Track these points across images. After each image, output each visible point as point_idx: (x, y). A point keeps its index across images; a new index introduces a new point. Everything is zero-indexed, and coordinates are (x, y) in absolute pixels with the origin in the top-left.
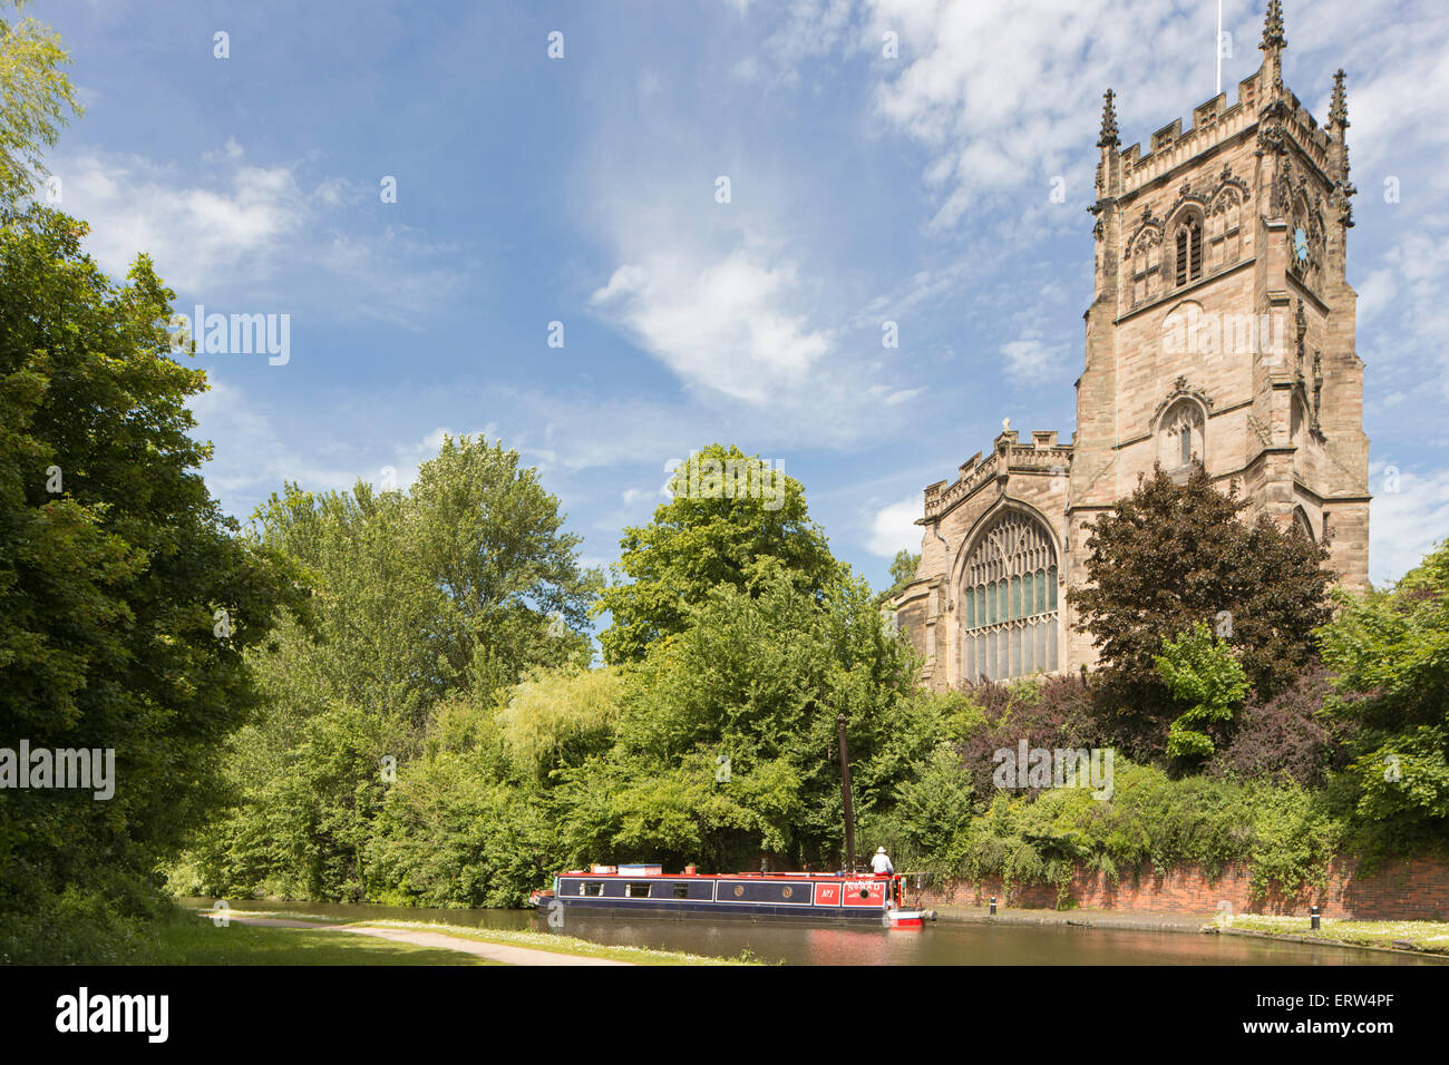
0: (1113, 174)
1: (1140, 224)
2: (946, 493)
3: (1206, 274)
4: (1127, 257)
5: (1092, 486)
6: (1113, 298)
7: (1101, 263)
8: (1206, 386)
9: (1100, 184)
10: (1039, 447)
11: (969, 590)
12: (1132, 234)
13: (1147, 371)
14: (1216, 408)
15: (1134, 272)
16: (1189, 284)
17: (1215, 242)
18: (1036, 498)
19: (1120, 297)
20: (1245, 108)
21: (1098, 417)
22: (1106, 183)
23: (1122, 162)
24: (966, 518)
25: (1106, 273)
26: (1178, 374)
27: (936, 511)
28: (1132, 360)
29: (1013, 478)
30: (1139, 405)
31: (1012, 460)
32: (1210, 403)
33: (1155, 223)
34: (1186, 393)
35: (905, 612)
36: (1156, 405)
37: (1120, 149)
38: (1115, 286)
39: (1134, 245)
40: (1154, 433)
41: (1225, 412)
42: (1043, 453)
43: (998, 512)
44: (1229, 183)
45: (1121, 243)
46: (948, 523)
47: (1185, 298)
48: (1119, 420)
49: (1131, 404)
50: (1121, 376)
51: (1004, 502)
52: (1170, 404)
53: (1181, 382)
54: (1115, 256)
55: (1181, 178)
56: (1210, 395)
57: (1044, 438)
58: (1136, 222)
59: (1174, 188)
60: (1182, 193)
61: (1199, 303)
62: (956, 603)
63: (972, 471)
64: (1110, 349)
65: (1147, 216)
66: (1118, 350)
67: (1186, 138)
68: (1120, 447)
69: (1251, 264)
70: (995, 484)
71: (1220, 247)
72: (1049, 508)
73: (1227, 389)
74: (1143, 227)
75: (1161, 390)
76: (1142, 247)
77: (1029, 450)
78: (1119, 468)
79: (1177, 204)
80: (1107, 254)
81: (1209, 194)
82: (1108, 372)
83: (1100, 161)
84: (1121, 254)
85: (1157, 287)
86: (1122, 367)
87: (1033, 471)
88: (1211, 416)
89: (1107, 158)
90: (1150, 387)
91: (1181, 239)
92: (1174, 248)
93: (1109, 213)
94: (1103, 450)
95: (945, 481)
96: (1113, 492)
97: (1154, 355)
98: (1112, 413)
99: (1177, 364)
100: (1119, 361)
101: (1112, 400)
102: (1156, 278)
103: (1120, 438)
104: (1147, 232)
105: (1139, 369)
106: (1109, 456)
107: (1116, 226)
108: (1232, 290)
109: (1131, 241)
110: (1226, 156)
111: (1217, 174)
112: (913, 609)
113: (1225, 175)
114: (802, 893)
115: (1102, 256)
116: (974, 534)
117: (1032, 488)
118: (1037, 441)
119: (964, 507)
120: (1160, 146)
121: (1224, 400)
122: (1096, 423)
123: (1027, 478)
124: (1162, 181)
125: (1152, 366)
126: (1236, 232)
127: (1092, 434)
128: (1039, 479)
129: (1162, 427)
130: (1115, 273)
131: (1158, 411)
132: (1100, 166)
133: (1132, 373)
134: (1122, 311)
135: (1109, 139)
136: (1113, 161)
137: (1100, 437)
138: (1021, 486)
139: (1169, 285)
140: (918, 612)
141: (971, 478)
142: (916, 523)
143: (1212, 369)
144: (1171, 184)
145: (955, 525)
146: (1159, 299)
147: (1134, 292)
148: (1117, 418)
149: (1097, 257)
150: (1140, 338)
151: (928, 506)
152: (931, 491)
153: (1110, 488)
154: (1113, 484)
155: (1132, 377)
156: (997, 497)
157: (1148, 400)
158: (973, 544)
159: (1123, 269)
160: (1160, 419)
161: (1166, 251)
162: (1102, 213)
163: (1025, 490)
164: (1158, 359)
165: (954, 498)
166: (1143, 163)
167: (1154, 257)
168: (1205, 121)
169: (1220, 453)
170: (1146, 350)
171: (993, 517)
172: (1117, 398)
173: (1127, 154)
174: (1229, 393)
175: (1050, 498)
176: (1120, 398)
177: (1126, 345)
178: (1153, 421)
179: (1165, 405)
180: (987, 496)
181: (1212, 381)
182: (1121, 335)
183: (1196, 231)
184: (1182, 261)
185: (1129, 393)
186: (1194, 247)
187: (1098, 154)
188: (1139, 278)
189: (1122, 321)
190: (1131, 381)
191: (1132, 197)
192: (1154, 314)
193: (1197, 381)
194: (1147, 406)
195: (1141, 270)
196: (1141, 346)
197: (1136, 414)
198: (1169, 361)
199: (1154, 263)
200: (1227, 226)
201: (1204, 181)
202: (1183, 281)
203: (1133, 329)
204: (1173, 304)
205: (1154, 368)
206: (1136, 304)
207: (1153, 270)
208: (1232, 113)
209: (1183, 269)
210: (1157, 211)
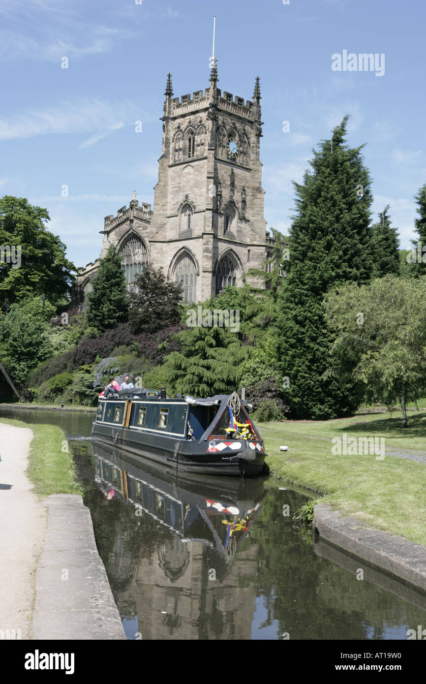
0: (170, 107)
1: (177, 130)
2: (112, 222)
3: (195, 158)
4: (173, 141)
5: (157, 233)
6: (168, 156)
7: (164, 142)
8: (194, 201)
9: (165, 109)
10: (145, 210)
12: (175, 133)
13: (177, 189)
14: (197, 210)
15: (175, 148)
16: (191, 159)
17: (198, 145)
18: (142, 232)
19: (171, 156)
20: (206, 99)
21: (161, 204)
22: (167, 110)
23: (172, 104)
24: (118, 234)
25: (166, 146)
26: (186, 193)
27: (108, 229)
28: (173, 183)
29: (135, 221)
30: (175, 202)
31: (135, 213)
32: (195, 207)
33: (181, 131)
34: (188, 202)
35: (94, 272)
36: (180, 203)
37: (173, 97)
38: (169, 152)
39: (175, 138)
40: (179, 215)
41: (199, 212)
42: (145, 213)
43: (130, 234)
44: (201, 125)
45: (171, 134)
46: (112, 234)
47: (189, 164)
49: (173, 201)
50: (170, 189)
51: (132, 230)
52: (184, 204)
53: (187, 197)
54: (169, 139)
55: (189, 117)
56: (195, 204)
57: (146, 207)
58: (176, 128)
59: (187, 120)
60: (189, 123)
61: (193, 167)
63: (122, 214)
64: (166, 176)
65: (179, 127)
66: (169, 178)
67: (191, 103)
68: (169, 217)
69: (206, 158)
70: (129, 222)
71: (199, 148)
72: (146, 237)
73: (199, 204)
74: (178, 131)
75: (181, 199)
76: (177, 139)
77: (141, 210)
78: (168, 226)
79: (188, 127)
80: (167, 138)
81: (196, 127)
82: (166, 185)
83: (165, 101)
84: (171, 140)
85: (181, 157)
86: (171, 185)
87: (142, 220)
88: (195, 213)
89: (168, 100)
90: (178, 195)
91: (190, 140)
92: (188, 142)
93: (167, 122)
94: (163, 218)
95: (112, 216)
97: (179, 183)
98: (166, 203)
99: (186, 189)
100: (170, 182)
101: (167, 197)
102: (181, 152)
103: (169, 213)
104: (179, 133)
105: (176, 187)
106: (165, 220)
107: (170, 128)
108: (201, 166)
109: (174, 135)
110: (201, 115)
111: (199, 120)
113: (201, 122)
115: (165, 139)
116: (121, 242)
117: (141, 227)
118: (143, 207)
119: (118, 229)
120: (184, 102)
121: (199, 207)
122: (160, 206)
123: (140, 222)
124: (183, 116)
125: (179, 187)
126: (203, 144)
127: (158, 211)
128: (143, 224)
129: (182, 212)
130: (169, 146)
131: (180, 206)
132: (165, 103)
133: (173, 188)
134: (171, 162)
135: (169, 93)
136: (170, 103)
137: (161, 212)
138: (137, 225)
139: (185, 157)
141: (121, 217)
142: (101, 232)
143: (196, 194)
144: (186, 118)
145: (114, 237)
146: (182, 161)
147: (175, 156)
148: (168, 205)
149: (163, 139)
150: (176, 175)
151: (106, 225)
152: (107, 219)
153: (164, 234)
154: (165, 232)
155: (173, 190)
156: (129, 228)
157: (177, 200)
158: (121, 246)
159: (172, 145)
160: (181, 209)
161: (184, 143)
162: (165, 122)
163: (139, 227)
164: (181, 185)
165: (114, 225)
166: (179, 106)
167: (181, 144)
168: (196, 98)
169: (197, 228)
170: (178, 180)
171: (128, 236)
172: (169, 197)
173: (174, 100)
174: (200, 205)
175: (147, 233)
176: (170, 197)
177: (172, 176)
178: (179, 209)
179: (182, 204)
180: (125, 227)
181: (195, 199)
182: (170, 171)
183: (194, 138)
184: (190, 148)
185: (172, 196)
186: (194, 144)
187: (165, 98)
188: (176, 151)
189: (171, 166)
190: (173, 191)
191: (174, 119)
192: (180, 167)
193: (191, 198)
194: (177, 203)
195: (177, 148)
196: (176, 178)
197: (174, 205)
198: (184, 187)
199: (181, 147)
200: (201, 141)
201: (195, 121)
202: (189, 157)
203: (174, 171)
204: (186, 165)
205: (179, 189)
206: (175, 161)
207: (180, 150)
208: (203, 99)
209: (190, 151)
210: (182, 127)
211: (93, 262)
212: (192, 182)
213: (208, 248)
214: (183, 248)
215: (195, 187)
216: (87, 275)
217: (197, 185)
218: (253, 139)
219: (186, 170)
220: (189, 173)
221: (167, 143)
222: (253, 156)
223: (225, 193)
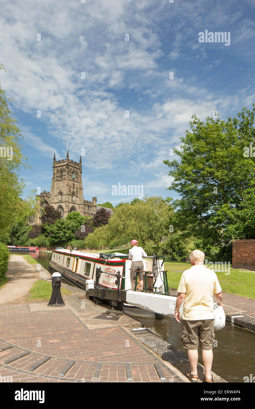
0: (55, 164)
2: (38, 197)
3: (62, 179)
5: (52, 200)
6: (55, 178)
9: (53, 164)
14: (64, 194)
16: (61, 179)
21: (53, 192)
27: (37, 199)
29: (45, 197)
30: (57, 191)
31: (45, 194)
32: (63, 193)
37: (56, 161)
42: (48, 194)
45: (56, 172)
48: (55, 193)
49: (56, 191)
50: (56, 188)
51: (44, 200)
53: (60, 190)
57: (48, 192)
58: (57, 170)
59: (60, 168)
61: (62, 182)
63: (41, 195)
64: (54, 184)
66: (55, 185)
67: (61, 163)
68: (55, 196)
69: (66, 179)
70: (43, 197)
72: (49, 202)
75: (59, 191)
76: (57, 173)
78: (55, 198)
82: (54, 187)
87: (47, 196)
92: (60, 174)
93: (54, 168)
95: (39, 195)
100: (55, 186)
102: (59, 177)
103: (55, 195)
106: (54, 197)
107: (55, 170)
108: (65, 181)
110: (64, 167)
113: (64, 169)
114: (28, 249)
116: (41, 203)
119: (40, 199)
120: (59, 162)
126: (65, 175)
127: (52, 194)
128: (48, 198)
129: (59, 195)
134: (56, 180)
135: (54, 159)
137: (53, 194)
145: (39, 201)
147: (57, 178)
153: (54, 201)
159: (56, 175)
163: (46, 199)
166: (57, 164)
167: (58, 175)
169: (64, 199)
170: (58, 185)
173: (56, 162)
175: (49, 200)
176: (56, 190)
182: (55, 183)
183: (62, 173)
184: (61, 176)
187: (53, 161)
189: (56, 181)
191: (56, 167)
192: (58, 181)
193: (62, 191)
194: (58, 192)
198: (60, 187)
201: (62, 168)
204: (60, 181)
205: (58, 188)
207: (58, 176)
208: (65, 162)
210: (59, 170)
212: (62, 186)
213: (67, 205)
214: (60, 205)
217: (63, 187)
218: (79, 174)
219: (60, 183)
220: (61, 183)
221: (54, 174)
222: (80, 179)
223: (72, 189)
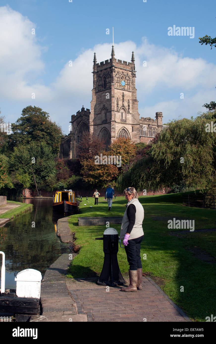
0: (95, 67)
2: (74, 117)
3: (107, 89)
4: (98, 82)
5: (93, 121)
8: (107, 107)
9: (93, 69)
11: (78, 136)
13: (100, 102)
15: (98, 85)
16: (105, 89)
17: (108, 83)
18: (87, 121)
19: (97, 88)
23: (97, 66)
24: (77, 123)
26: (104, 104)
27: (73, 121)
28: (98, 100)
29: (84, 117)
31: (83, 113)
33: (101, 77)
34: (105, 107)
35: (68, 139)
36: (101, 108)
39: (98, 80)
40: (101, 113)
42: (88, 113)
46: (75, 123)
47: (104, 91)
48: (97, 110)
51: (82, 121)
53: (104, 105)
55: (104, 71)
56: (108, 109)
58: (99, 76)
60: (103, 74)
61: (106, 92)
62: (76, 139)
63: (78, 114)
67: (104, 65)
68: (97, 115)
69: (111, 88)
70: (81, 118)
71: (108, 84)
75: (102, 106)
78: (97, 118)
79: (103, 75)
81: (107, 75)
83: (93, 65)
85: (101, 88)
87: (86, 116)
88: (108, 112)
91: (104, 81)
92: (104, 82)
93: (95, 74)
95: (74, 115)
96: (96, 123)
97: (101, 100)
98: (96, 108)
101: (96, 106)
102: (101, 86)
103: (97, 113)
105: (99, 102)
107: (96, 76)
108: (109, 92)
110: (108, 70)
111: (108, 72)
112: (69, 139)
113: (108, 73)
116: (78, 126)
117: (86, 119)
118: (87, 111)
119: (77, 120)
120: (101, 65)
124: (101, 71)
125: (101, 101)
126: (110, 83)
131: (102, 110)
134: (97, 91)
135: (95, 61)
136: (95, 65)
137: (94, 112)
139: (103, 88)
140: (70, 140)
142: (70, 122)
144: (102, 72)
146: (102, 90)
150: (99, 96)
151: (72, 119)
152: (72, 116)
153: (96, 122)
154: (96, 121)
157: (100, 107)
158: (78, 128)
161: (102, 82)
163: (85, 119)
164: (102, 101)
165: (76, 118)
166: (99, 67)
168: (106, 63)
169: (109, 119)
171: (81, 123)
173: (97, 64)
174: (109, 109)
179: (102, 109)
180: (79, 119)
181: (108, 106)
183: (106, 80)
184: (105, 84)
185: (98, 106)
186: (106, 83)
187: (93, 63)
188: (99, 86)
189: (97, 93)
190: (98, 103)
191: (98, 72)
192: (101, 93)
194: (100, 108)
195: (99, 85)
196: (100, 98)
197: (99, 109)
198: (103, 101)
199: (101, 84)
200: (109, 81)
201: (106, 73)
202: (105, 88)
203: (98, 95)
204: (103, 92)
206: (99, 90)
207: (101, 85)
208: (109, 63)
209: (105, 86)
210: (101, 75)
211: (68, 135)
213: (113, 127)
214: (104, 127)
215: (107, 101)
216: (65, 141)
218: (132, 79)
221: (95, 83)
222: (132, 86)
223: (120, 103)
